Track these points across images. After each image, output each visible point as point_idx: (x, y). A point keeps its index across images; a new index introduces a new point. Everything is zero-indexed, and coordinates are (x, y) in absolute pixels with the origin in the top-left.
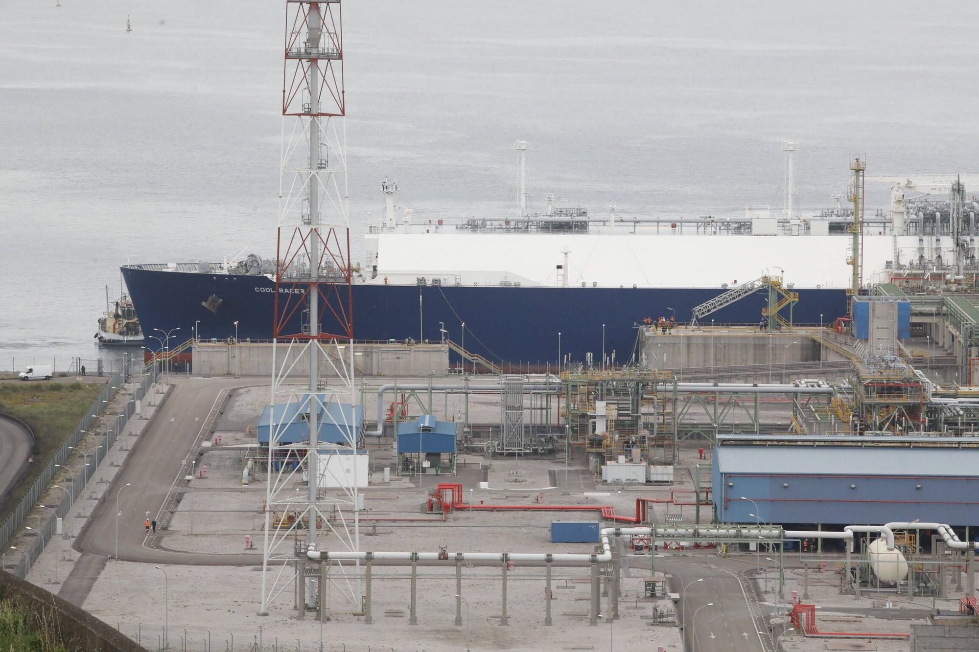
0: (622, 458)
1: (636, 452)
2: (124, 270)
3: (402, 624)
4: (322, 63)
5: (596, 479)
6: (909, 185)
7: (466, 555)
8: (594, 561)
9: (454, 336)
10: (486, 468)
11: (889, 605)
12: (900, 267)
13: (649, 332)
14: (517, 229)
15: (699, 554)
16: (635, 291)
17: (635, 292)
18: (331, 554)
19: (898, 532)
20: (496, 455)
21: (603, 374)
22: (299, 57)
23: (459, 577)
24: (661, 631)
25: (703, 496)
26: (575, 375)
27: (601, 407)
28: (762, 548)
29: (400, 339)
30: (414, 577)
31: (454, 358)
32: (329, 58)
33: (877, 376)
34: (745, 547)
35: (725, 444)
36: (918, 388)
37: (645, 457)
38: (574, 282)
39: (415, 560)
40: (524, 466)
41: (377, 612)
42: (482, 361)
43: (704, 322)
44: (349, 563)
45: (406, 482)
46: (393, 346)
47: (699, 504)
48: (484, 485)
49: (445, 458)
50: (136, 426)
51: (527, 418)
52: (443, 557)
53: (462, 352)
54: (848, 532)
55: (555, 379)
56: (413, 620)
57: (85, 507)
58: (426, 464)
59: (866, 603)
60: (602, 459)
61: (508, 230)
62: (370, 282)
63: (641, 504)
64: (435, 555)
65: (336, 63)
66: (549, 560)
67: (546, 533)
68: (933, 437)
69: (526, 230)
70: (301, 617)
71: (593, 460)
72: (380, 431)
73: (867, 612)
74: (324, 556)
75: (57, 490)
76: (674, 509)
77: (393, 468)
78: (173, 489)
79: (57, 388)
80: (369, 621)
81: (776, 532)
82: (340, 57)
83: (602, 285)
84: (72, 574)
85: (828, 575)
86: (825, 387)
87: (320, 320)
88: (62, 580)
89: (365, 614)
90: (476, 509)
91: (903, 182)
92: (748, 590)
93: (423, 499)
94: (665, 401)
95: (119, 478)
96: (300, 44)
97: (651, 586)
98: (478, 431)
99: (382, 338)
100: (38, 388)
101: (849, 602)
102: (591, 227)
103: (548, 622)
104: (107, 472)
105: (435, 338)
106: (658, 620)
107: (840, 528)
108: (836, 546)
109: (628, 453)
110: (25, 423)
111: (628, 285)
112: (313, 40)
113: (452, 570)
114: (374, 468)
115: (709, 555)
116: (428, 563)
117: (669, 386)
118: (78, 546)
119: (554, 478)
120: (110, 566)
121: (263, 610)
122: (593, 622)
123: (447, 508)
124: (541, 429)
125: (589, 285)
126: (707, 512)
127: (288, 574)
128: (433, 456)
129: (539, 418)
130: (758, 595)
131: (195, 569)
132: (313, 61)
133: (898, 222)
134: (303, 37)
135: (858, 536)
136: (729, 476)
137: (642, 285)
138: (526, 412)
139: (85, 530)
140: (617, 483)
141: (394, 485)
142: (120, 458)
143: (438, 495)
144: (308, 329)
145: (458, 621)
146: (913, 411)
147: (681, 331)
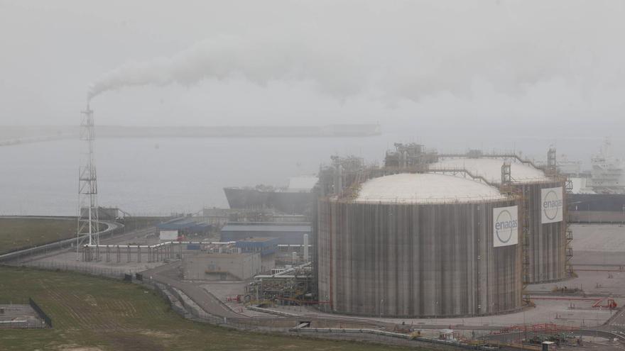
66: (139, 247)
103: (139, 262)
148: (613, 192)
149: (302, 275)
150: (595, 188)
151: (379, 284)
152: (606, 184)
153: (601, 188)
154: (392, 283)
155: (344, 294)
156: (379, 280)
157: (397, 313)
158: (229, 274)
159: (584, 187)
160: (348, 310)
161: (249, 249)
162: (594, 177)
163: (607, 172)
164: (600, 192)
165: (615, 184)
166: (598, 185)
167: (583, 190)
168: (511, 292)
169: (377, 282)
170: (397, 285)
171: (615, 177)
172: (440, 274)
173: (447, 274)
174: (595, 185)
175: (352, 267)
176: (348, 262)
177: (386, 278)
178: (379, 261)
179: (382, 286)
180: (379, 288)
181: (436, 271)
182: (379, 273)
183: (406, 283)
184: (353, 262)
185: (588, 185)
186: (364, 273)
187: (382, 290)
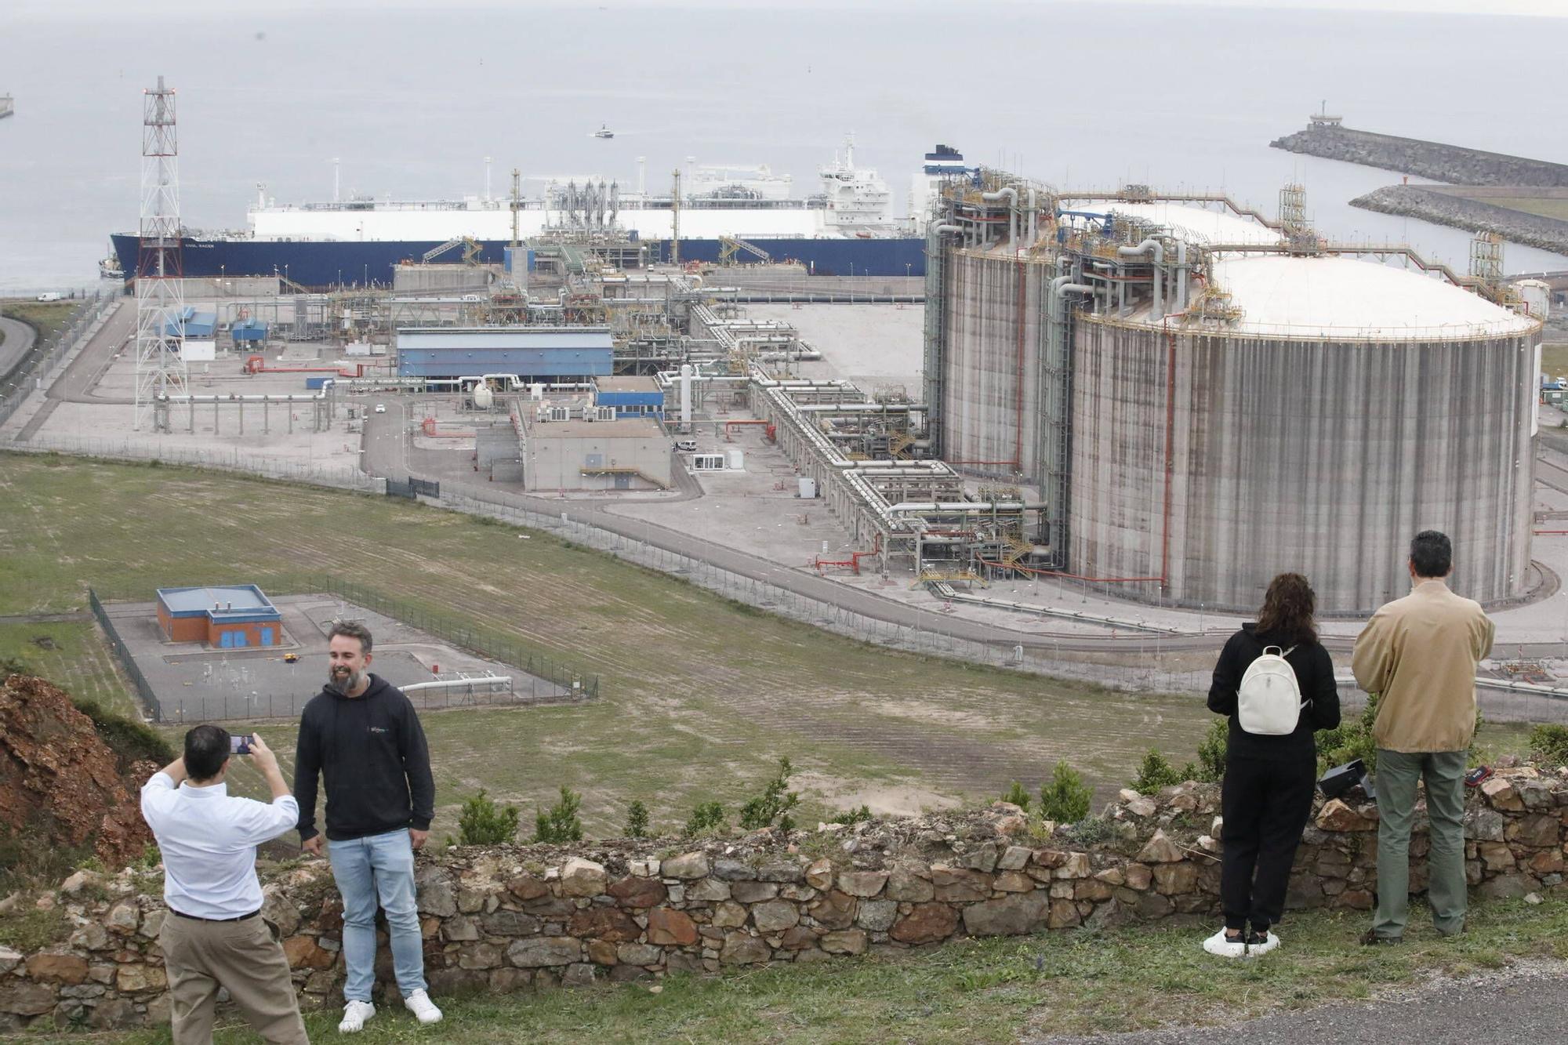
0: (357, 341)
1: (365, 338)
2: (112, 236)
3: (211, 435)
4: (165, 127)
5: (341, 353)
6: (554, 182)
7: (245, 397)
8: (315, 399)
9: (282, 273)
10: (283, 348)
11: (477, 419)
12: (550, 228)
13: (399, 268)
14: (334, 209)
15: (386, 394)
16: (401, 242)
17: (401, 244)
18: (171, 397)
19: (488, 380)
20: (291, 341)
21: (348, 294)
22: (152, 124)
23: (241, 409)
24: (352, 436)
25: (393, 362)
26: (336, 295)
27: (347, 313)
28: (420, 390)
29: (252, 275)
30: (217, 410)
31: (282, 284)
32: (168, 124)
33: (498, 292)
34: (412, 390)
35: (401, 333)
36: (522, 300)
37: (369, 340)
38: (366, 239)
39: (217, 400)
40: (303, 347)
41: (197, 429)
42: (299, 287)
43: (434, 261)
44: (183, 402)
45: (236, 357)
46: (248, 279)
47: (391, 366)
48: (279, 358)
49: (260, 342)
50: (96, 326)
51: (310, 319)
52: (232, 398)
53: (286, 281)
54: (460, 381)
55: (326, 297)
56: (217, 432)
57: (56, 372)
58: (248, 346)
59: (468, 418)
60: (347, 342)
61: (329, 210)
62: (250, 240)
63: (360, 367)
64: (228, 397)
65: (172, 127)
66: (290, 399)
67: (304, 384)
68: (486, 327)
69: (339, 209)
70: (156, 431)
71: (342, 342)
72: (227, 328)
73: (466, 423)
74: (167, 399)
75: (42, 365)
76: (378, 370)
77: (229, 349)
78: (107, 362)
79: (59, 306)
80: (192, 433)
81: (420, 381)
82: (174, 124)
83: (383, 239)
84: (41, 409)
85: (452, 404)
86: (478, 300)
87: (165, 268)
88: (35, 412)
89: (190, 431)
90: (271, 371)
91: (551, 180)
92: (407, 413)
93: (241, 366)
94: (384, 309)
95: (79, 356)
96: (153, 118)
97: (351, 411)
98: (282, 327)
99: (242, 274)
100: (48, 306)
101: (460, 418)
102: (376, 207)
103: (291, 432)
104: (73, 353)
105: (272, 274)
106: (351, 430)
107: (456, 378)
108: (456, 387)
109: (360, 339)
110: (36, 326)
111: (397, 240)
112: (160, 114)
113: (238, 405)
114: (218, 349)
115: (392, 395)
116: (224, 401)
117: (386, 301)
118: (47, 395)
119: (320, 353)
120: (62, 405)
121: (136, 428)
122: (315, 432)
123: (254, 371)
124: (318, 325)
125: (375, 240)
126: (394, 370)
127: (151, 408)
128: (253, 342)
129: (316, 319)
130: (411, 415)
131: (107, 406)
132: (160, 126)
133: (548, 203)
134: (154, 113)
135: (465, 382)
136: (402, 350)
137: (405, 239)
138: (309, 317)
139: (53, 386)
140: (353, 355)
141: (230, 359)
142: (81, 344)
143: (250, 364)
144: (158, 273)
145: (241, 433)
146: (519, 312)
147: (417, 267)
148: (876, 235)
149: (1004, 500)
150: (842, 228)
151: (1316, 537)
152: (859, 220)
153: (850, 227)
154: (1348, 535)
155: (1208, 559)
156: (1317, 526)
157: (1358, 607)
158: (638, 475)
159: (822, 226)
160: (1221, 600)
162: (837, 207)
163: (862, 199)
164: (852, 235)
165: (876, 221)
166: (846, 222)
167: (821, 231)
169: (1310, 530)
170: (1361, 537)
171: (876, 208)
172: (1453, 508)
173: (1466, 505)
174: (841, 222)
175: (1238, 495)
176: (1225, 485)
177: (1335, 521)
178: (1319, 480)
179: (1323, 542)
180: (1316, 545)
181: (1446, 501)
182: (1317, 509)
183: (1382, 532)
184: (1242, 482)
185: (829, 222)
186: (1275, 510)
187: (1323, 552)
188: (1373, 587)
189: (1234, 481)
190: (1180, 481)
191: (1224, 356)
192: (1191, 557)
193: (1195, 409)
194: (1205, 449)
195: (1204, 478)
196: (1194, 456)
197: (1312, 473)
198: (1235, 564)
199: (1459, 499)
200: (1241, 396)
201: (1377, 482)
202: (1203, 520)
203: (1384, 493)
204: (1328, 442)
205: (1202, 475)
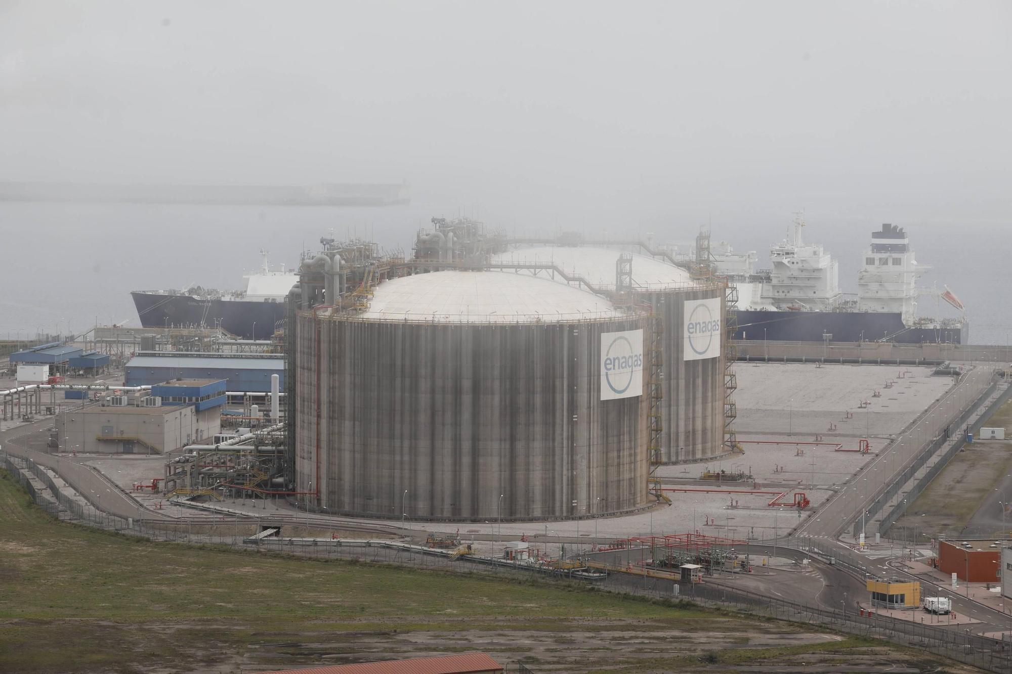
136: (128, 368)
148: (807, 308)
149: (267, 445)
150: (776, 301)
151: (402, 463)
152: (795, 294)
153: (786, 300)
154: (423, 462)
155: (340, 479)
156: (402, 455)
157: (432, 514)
158: (139, 442)
159: (759, 300)
160: (347, 508)
161: (174, 399)
162: (775, 281)
163: (797, 274)
164: (785, 307)
165: (810, 294)
166: (782, 295)
167: (755, 303)
168: (630, 479)
169: (398, 458)
170: (432, 464)
171: (811, 283)
172: (508, 446)
173: (520, 446)
174: (777, 295)
175: (354, 433)
176: (347, 424)
177: (414, 451)
178: (402, 422)
179: (407, 467)
180: (402, 469)
181: (501, 440)
182: (402, 442)
183: (448, 461)
184: (357, 423)
185: (765, 295)
186: (376, 443)
187: (407, 473)
188: (443, 501)
189: (352, 423)
190: (324, 422)
191: (345, 334)
192: (330, 478)
193: (331, 373)
194: (337, 400)
195: (336, 421)
196: (331, 405)
197: (398, 418)
198: (354, 482)
199: (513, 439)
200: (354, 362)
201: (443, 425)
202: (337, 451)
203: (448, 432)
204: (407, 395)
205: (335, 418)
